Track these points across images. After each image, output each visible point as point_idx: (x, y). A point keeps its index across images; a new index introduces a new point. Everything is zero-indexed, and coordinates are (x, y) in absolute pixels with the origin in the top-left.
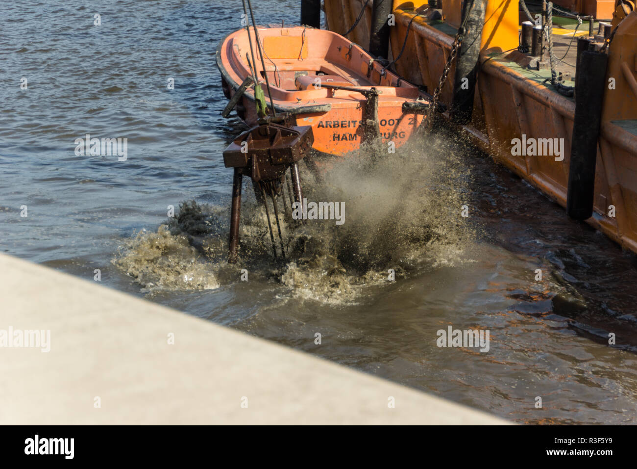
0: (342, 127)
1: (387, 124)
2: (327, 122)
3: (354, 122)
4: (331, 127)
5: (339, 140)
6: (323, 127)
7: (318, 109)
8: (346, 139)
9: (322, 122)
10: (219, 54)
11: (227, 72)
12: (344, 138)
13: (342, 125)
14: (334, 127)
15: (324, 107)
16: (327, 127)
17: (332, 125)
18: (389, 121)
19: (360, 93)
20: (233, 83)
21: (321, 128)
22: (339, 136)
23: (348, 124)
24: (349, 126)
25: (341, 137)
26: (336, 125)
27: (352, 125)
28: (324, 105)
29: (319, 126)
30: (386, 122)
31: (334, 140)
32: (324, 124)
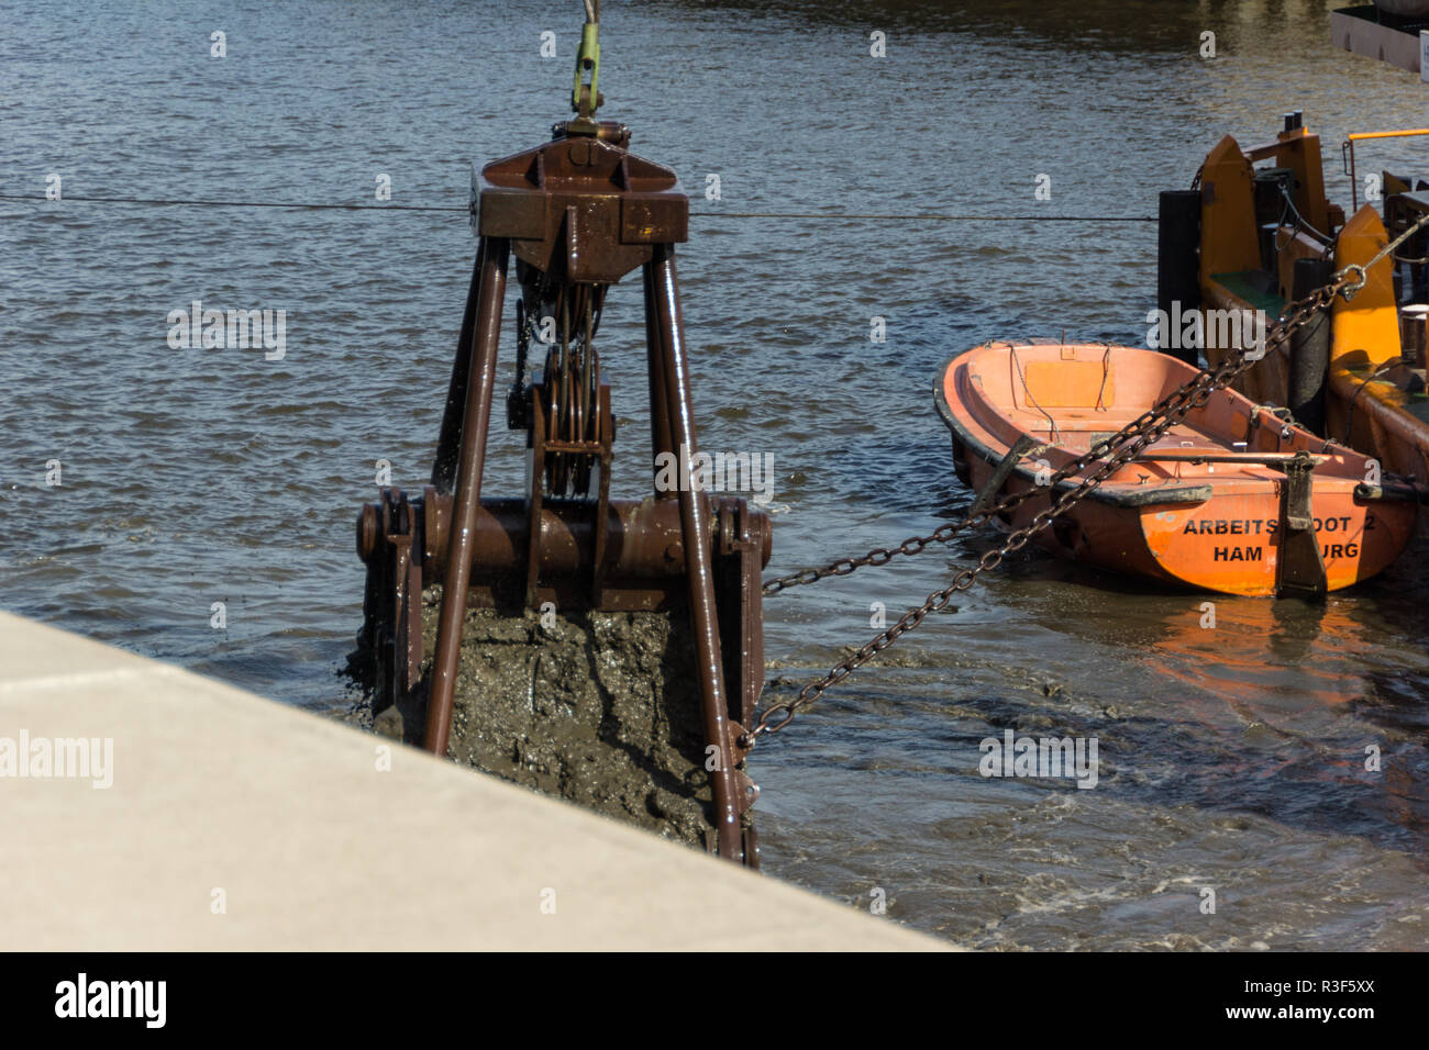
0: (1233, 532)
1: (1323, 528)
2: (1202, 522)
3: (1259, 523)
4: (1210, 531)
5: (1225, 559)
6: (1194, 531)
7: (1186, 496)
8: (1240, 557)
9: (1192, 522)
10: (942, 394)
11: (966, 430)
12: (1237, 555)
13: (1233, 527)
14: (1217, 532)
15: (1199, 491)
16: (1202, 532)
17: (1213, 528)
18: (1327, 522)
19: (1264, 466)
20: (986, 449)
21: (1190, 533)
22: (1226, 550)
23: (1244, 527)
24: (1247, 531)
25: (1230, 555)
26: (1221, 529)
27: (1253, 526)
28: (1199, 488)
29: (1187, 530)
30: (1321, 524)
31: (1216, 559)
32: (1198, 527)
